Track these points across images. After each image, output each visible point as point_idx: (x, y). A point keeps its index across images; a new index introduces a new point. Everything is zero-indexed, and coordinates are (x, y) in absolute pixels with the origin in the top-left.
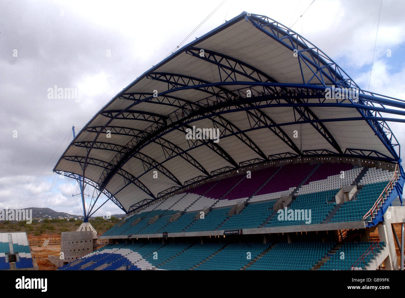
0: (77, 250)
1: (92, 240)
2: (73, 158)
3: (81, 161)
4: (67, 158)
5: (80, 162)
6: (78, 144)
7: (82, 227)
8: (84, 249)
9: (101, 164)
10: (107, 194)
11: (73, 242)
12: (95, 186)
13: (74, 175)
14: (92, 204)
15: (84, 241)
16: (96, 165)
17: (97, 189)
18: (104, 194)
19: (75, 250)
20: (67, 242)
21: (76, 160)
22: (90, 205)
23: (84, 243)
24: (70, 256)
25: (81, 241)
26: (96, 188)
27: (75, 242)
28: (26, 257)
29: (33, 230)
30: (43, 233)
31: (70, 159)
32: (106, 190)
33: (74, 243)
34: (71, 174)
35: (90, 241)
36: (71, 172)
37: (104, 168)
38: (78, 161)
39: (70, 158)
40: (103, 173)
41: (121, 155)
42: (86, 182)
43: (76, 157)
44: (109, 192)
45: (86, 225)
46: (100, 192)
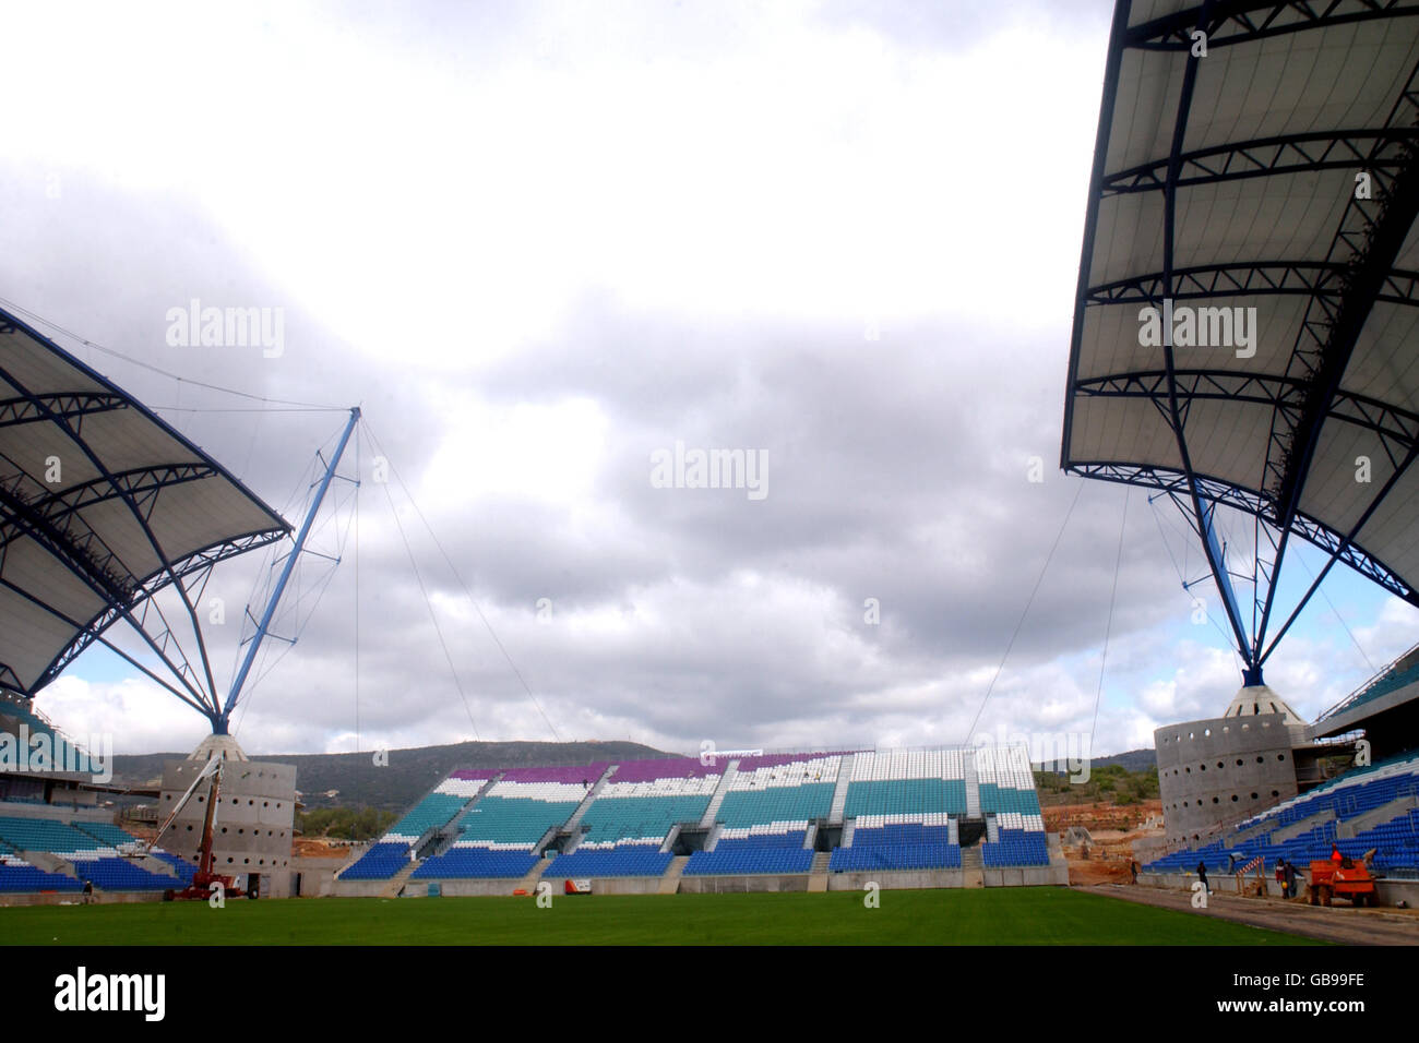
0: (1225, 798)
1: (1288, 756)
2: (1121, 384)
3: (1157, 391)
4: (1096, 387)
5: (1153, 395)
6: (1110, 294)
7: (1241, 707)
8: (1254, 796)
9: (1254, 389)
10: (1318, 539)
11: (1203, 768)
12: (1256, 508)
13: (1154, 477)
14: (1263, 597)
15: (1250, 760)
16: (1227, 396)
17: (1269, 520)
18: (1306, 537)
19: (1216, 800)
20: (1181, 770)
21: (1134, 388)
22: (1256, 601)
23: (1250, 766)
24: (1201, 825)
25: (1237, 758)
26: (1259, 515)
27: (1211, 767)
28: (1023, 830)
29: (1112, 789)
30: (1149, 798)
31: (1108, 387)
32: (1314, 521)
33: (1208, 769)
34: (1136, 470)
35: (1281, 758)
36: (1133, 460)
37: (1272, 407)
38: (1145, 394)
39: (1108, 383)
40: (1272, 434)
41: (1328, 306)
42: (1210, 497)
43: (1133, 377)
44: (1326, 528)
45: (1254, 694)
46: (1282, 529)
